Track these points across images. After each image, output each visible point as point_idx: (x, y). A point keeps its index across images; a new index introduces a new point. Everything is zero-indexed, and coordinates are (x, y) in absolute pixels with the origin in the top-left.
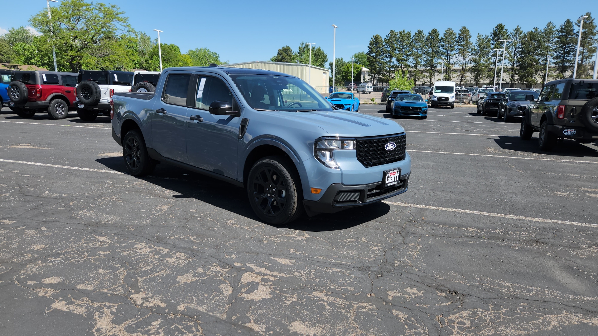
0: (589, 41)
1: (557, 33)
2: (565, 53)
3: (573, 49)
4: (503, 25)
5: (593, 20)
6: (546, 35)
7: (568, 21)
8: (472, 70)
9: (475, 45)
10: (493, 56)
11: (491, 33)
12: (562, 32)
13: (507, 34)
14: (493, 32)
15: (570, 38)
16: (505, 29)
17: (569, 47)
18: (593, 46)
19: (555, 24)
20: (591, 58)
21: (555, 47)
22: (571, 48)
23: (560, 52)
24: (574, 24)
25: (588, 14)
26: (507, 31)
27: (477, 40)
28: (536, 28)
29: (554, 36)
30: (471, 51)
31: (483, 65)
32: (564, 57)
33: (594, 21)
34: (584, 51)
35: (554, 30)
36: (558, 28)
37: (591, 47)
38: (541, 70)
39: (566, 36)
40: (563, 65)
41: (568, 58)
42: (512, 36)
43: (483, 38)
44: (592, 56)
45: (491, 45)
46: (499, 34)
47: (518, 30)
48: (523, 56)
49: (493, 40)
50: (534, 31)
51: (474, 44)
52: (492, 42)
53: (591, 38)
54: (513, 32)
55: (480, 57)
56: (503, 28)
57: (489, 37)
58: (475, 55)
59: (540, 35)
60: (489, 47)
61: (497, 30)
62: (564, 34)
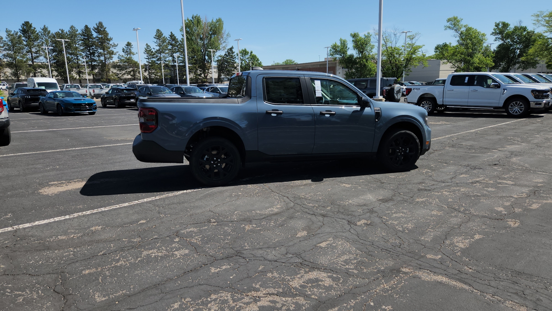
0: (106, 45)
1: (80, 36)
2: (91, 54)
3: (96, 51)
4: (30, 23)
5: (105, 28)
6: (72, 37)
7: (86, 27)
8: (10, 65)
9: (6, 40)
10: (27, 52)
11: (19, 29)
12: (84, 36)
13: (36, 33)
14: (21, 29)
15: (92, 41)
16: (33, 27)
17: (93, 48)
18: (110, 49)
19: (77, 28)
20: (112, 59)
21: (82, 48)
22: (94, 50)
23: (86, 53)
24: (92, 30)
25: (100, 23)
26: (36, 30)
27: (7, 35)
28: (61, 29)
29: (78, 38)
30: (4, 46)
31: (21, 61)
32: (91, 57)
33: (105, 30)
34: (105, 53)
35: (77, 33)
36: (79, 31)
37: (109, 50)
38: (75, 68)
39: (88, 39)
40: (92, 63)
41: (95, 58)
42: (42, 34)
43: (12, 33)
44: (112, 57)
45: (23, 41)
46: (28, 31)
47: (45, 29)
48: (56, 54)
49: (24, 37)
50: (61, 32)
51: (4, 39)
52: (23, 38)
53: (108, 43)
54: (42, 31)
55: (15, 52)
56: (31, 26)
57: (19, 34)
58: (9, 50)
59: (67, 36)
60: (21, 43)
61: (25, 28)
62: (86, 38)
